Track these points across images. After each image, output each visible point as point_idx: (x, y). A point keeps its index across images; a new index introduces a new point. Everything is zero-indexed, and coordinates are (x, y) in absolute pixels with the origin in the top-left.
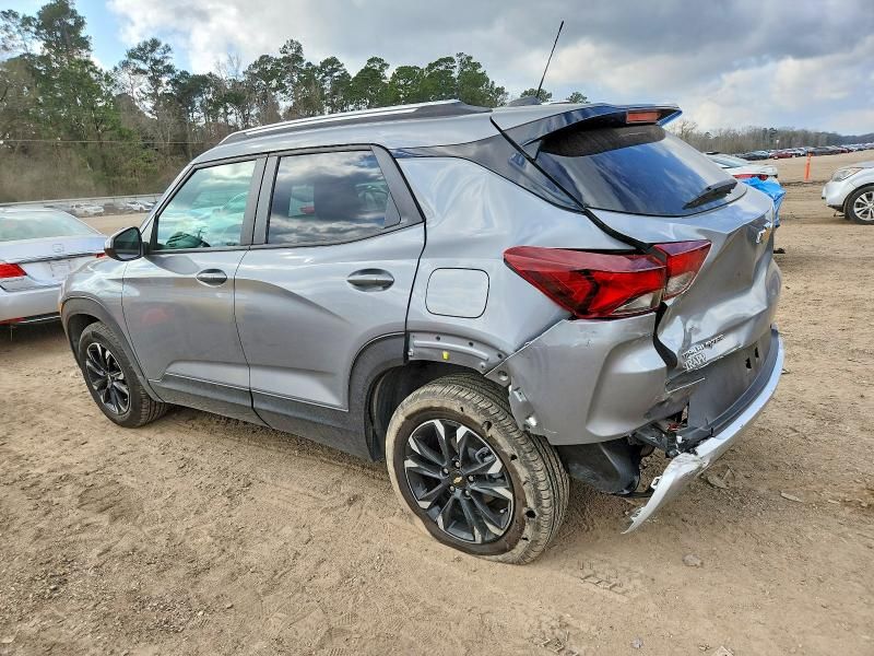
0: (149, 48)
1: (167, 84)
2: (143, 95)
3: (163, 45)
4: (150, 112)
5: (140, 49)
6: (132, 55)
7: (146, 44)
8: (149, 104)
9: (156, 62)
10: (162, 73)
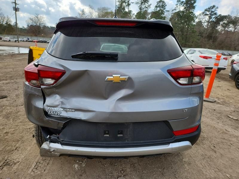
0: (211, 8)
1: (214, 18)
2: (205, 21)
3: (216, 7)
4: (206, 26)
5: (209, 8)
6: (206, 10)
7: (211, 7)
8: (206, 24)
9: (212, 12)
10: (213, 15)
